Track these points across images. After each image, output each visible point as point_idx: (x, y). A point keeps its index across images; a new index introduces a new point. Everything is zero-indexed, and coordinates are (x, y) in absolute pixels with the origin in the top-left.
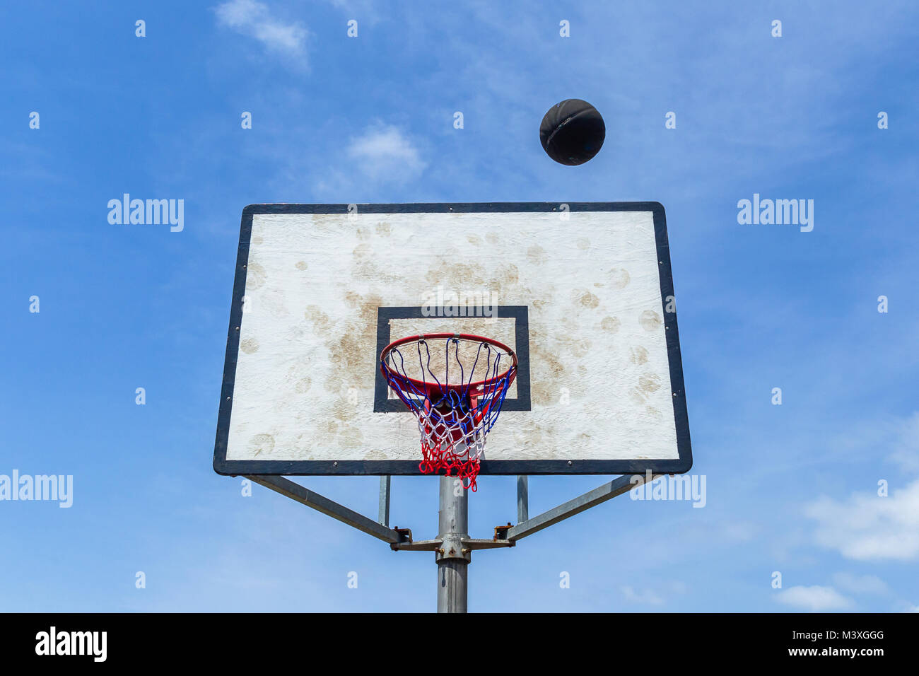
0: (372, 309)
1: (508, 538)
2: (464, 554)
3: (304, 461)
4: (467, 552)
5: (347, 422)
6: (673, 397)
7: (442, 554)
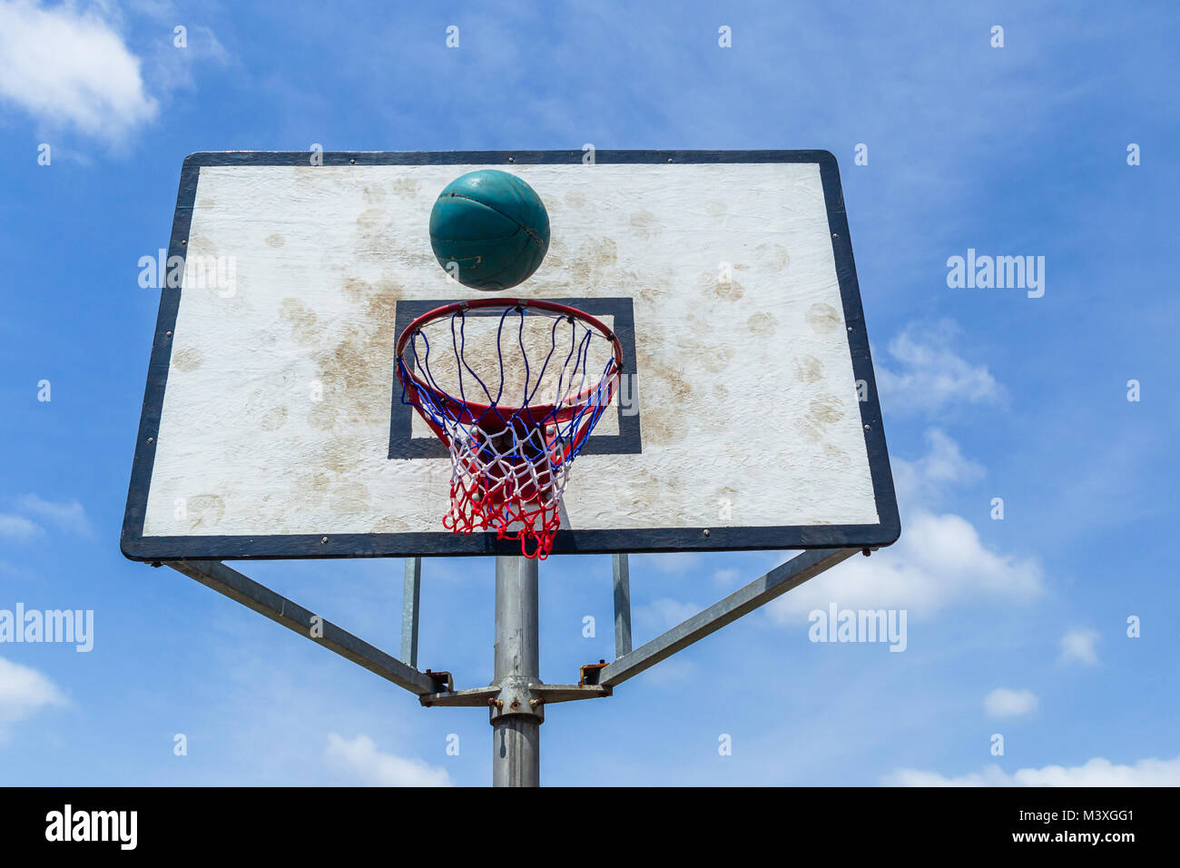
0: (387, 303)
1: (601, 681)
2: (534, 707)
3: (272, 536)
4: (538, 704)
5: (346, 475)
6: (865, 430)
7: (500, 707)
